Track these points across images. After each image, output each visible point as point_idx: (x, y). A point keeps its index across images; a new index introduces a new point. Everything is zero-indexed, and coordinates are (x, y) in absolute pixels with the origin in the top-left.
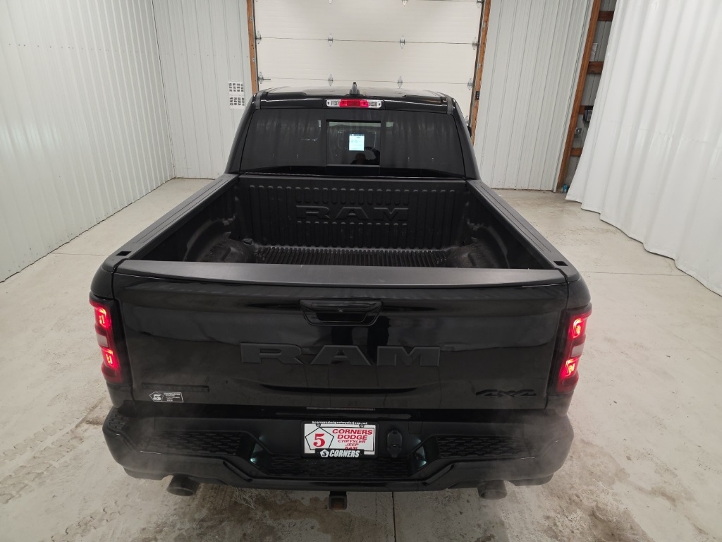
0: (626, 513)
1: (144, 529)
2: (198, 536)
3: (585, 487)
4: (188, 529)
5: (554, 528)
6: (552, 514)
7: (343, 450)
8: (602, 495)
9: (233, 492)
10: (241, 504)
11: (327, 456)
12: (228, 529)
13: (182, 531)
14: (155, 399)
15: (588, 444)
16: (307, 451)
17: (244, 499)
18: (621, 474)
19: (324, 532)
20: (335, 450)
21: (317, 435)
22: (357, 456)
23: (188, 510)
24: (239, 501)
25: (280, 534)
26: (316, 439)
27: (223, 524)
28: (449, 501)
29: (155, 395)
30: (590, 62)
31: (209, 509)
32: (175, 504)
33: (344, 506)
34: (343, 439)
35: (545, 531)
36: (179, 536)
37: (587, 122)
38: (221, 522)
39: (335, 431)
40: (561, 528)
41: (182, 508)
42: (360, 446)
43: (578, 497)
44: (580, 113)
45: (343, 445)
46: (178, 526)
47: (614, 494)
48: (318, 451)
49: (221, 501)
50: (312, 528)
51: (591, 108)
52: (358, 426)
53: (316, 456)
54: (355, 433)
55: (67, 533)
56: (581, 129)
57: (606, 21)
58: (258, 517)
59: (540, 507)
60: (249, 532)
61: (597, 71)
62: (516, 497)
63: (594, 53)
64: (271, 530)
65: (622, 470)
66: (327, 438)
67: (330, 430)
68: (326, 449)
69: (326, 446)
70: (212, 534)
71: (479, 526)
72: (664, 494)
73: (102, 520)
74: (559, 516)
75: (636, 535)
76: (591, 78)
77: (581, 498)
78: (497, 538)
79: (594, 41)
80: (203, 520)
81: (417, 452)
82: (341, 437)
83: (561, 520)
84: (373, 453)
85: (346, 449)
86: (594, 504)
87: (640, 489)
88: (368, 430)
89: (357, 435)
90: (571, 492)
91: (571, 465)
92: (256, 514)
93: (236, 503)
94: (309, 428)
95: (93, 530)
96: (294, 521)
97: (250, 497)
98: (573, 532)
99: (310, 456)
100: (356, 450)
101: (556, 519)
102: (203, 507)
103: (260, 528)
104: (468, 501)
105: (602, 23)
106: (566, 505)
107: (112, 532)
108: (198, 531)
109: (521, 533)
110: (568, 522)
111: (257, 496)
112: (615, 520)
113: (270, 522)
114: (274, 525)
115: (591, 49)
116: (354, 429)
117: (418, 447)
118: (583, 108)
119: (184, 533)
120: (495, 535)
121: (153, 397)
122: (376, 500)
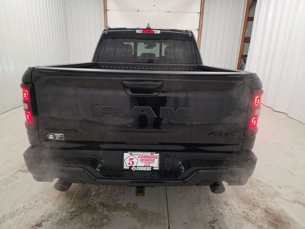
0: (282, 210)
1: (42, 216)
2: (69, 219)
3: (260, 199)
4: (65, 216)
5: (247, 217)
6: (246, 211)
7: (143, 167)
8: (269, 203)
9: (89, 200)
10: (92, 206)
11: (135, 170)
12: (85, 216)
13: (61, 217)
14: (50, 138)
15: (260, 181)
16: (125, 167)
17: (94, 203)
18: (277, 194)
19: (133, 218)
20: (139, 167)
21: (130, 159)
22: (150, 170)
23: (65, 208)
24: (91, 204)
25: (111, 218)
26: (129, 161)
27: (83, 214)
28: (194, 204)
29: (50, 136)
30: (245, 37)
31: (76, 207)
32: (59, 205)
33: (143, 195)
34: (143, 161)
35: (243, 218)
36: (60, 219)
37: (245, 62)
38: (82, 213)
39: (139, 157)
40: (251, 217)
41: (63, 207)
42: (152, 165)
43: (258, 204)
44: (242, 58)
45: (143, 164)
46: (60, 214)
47: (275, 202)
48: (130, 167)
49: (82, 204)
50: (127, 216)
51: (246, 56)
52: (150, 154)
53: (130, 170)
54: (149, 158)
55: (4, 217)
56: (243, 65)
57: (251, 21)
58: (100, 211)
59: (239, 207)
60: (95, 217)
61: (248, 41)
62: (227, 203)
63: (246, 34)
64: (106, 217)
65: (277, 192)
66: (135, 161)
67: (137, 157)
68: (135, 166)
69: (134, 165)
70: (77, 218)
71: (210, 215)
72: (299, 202)
73: (22, 212)
74: (249, 211)
75: (289, 220)
76: (246, 44)
77: (259, 204)
78: (219, 221)
79: (246, 29)
80: (72, 212)
81: (180, 167)
82: (142, 160)
83: (251, 213)
84: (158, 169)
85: (145, 166)
86: (266, 206)
87: (287, 200)
88: (155, 156)
89: (150, 159)
90: (254, 201)
91: (253, 190)
92: (99, 210)
93: (89, 205)
94: (126, 155)
95: (17, 216)
96: (118, 213)
97: (97, 202)
98: (257, 218)
99: (126, 170)
100: (149, 167)
101: (248, 212)
102: (73, 206)
103: (101, 216)
104: (204, 205)
105: (249, 22)
106: (252, 207)
107: (26, 217)
108: (70, 217)
109: (232, 219)
110: (254, 214)
111: (100, 202)
112: (277, 214)
113: (106, 213)
114: (108, 214)
115: (245, 32)
116: (149, 156)
117: (180, 165)
118: (243, 56)
119: (63, 218)
120: (218, 219)
121: (49, 136)
122: (159, 204)
